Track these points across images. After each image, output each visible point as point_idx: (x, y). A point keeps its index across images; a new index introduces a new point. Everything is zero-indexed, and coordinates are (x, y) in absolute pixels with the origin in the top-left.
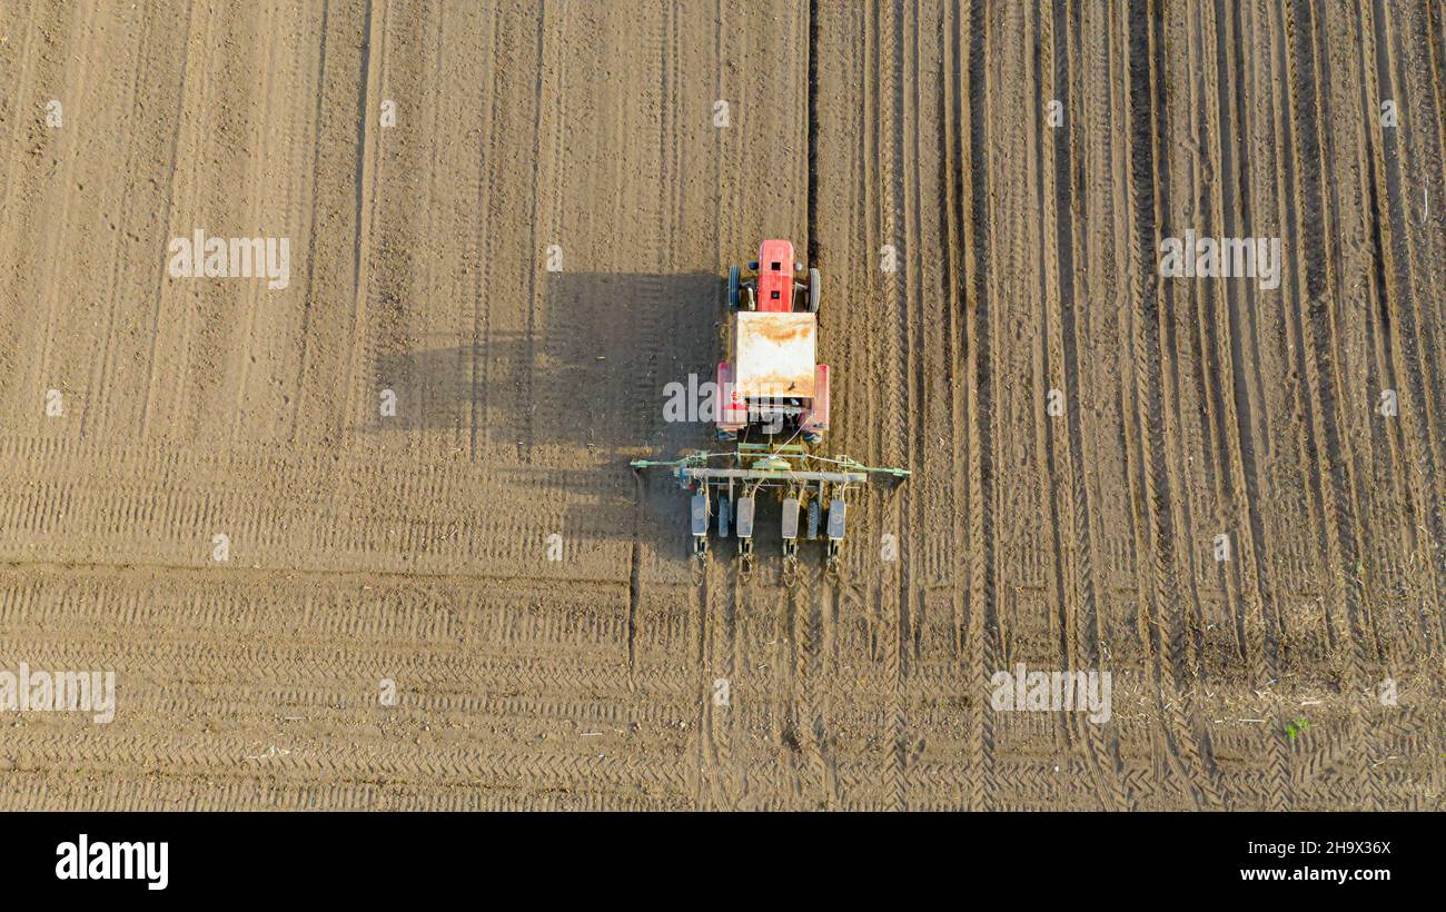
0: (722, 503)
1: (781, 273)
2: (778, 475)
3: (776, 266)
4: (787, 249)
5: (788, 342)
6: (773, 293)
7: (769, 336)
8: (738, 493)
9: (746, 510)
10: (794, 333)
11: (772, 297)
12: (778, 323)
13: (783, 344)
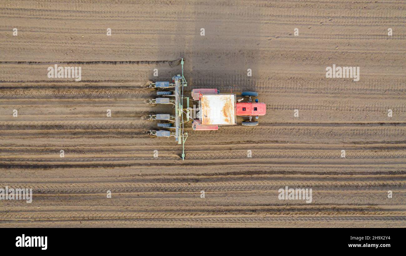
0: (169, 92)
1: (253, 111)
2: (177, 112)
3: (256, 109)
4: (262, 113)
5: (223, 114)
6: (245, 108)
7: (225, 107)
8: (170, 98)
9: (165, 101)
10: (227, 116)
11: (243, 108)
12: (230, 110)
13: (222, 113)
